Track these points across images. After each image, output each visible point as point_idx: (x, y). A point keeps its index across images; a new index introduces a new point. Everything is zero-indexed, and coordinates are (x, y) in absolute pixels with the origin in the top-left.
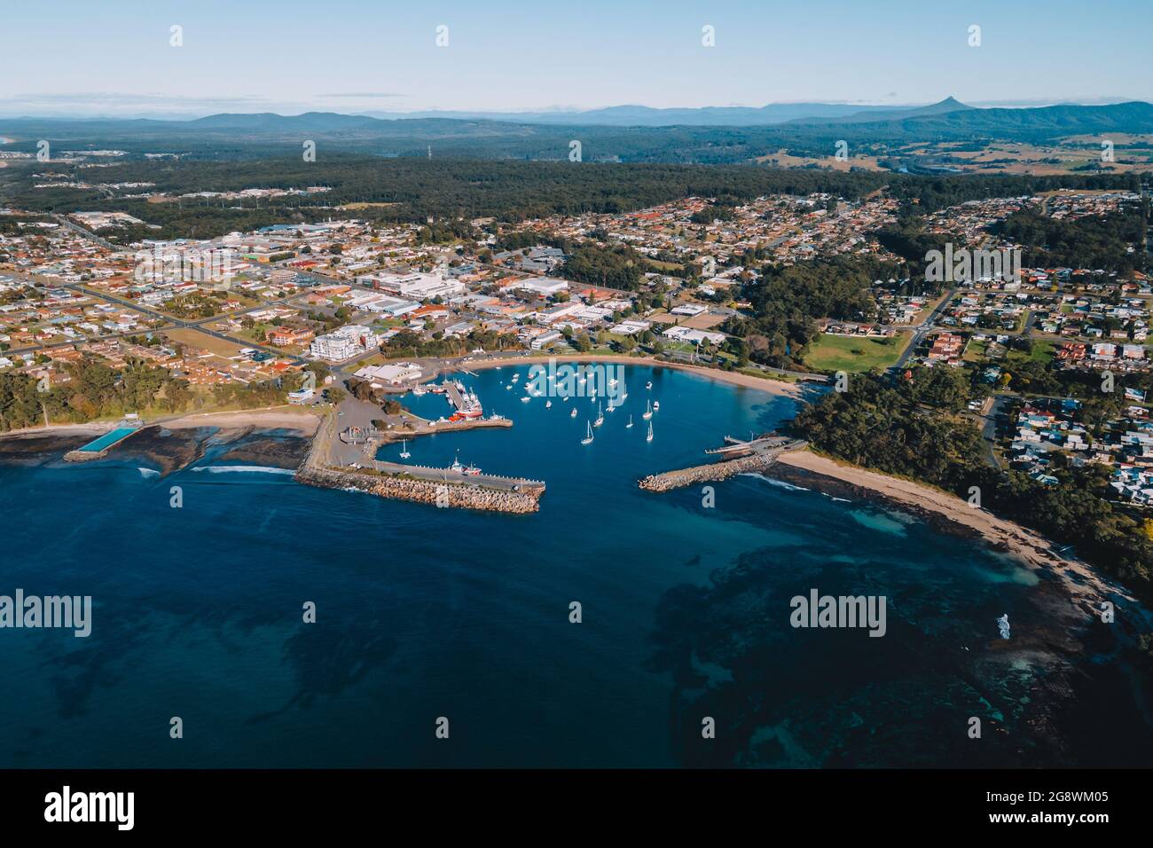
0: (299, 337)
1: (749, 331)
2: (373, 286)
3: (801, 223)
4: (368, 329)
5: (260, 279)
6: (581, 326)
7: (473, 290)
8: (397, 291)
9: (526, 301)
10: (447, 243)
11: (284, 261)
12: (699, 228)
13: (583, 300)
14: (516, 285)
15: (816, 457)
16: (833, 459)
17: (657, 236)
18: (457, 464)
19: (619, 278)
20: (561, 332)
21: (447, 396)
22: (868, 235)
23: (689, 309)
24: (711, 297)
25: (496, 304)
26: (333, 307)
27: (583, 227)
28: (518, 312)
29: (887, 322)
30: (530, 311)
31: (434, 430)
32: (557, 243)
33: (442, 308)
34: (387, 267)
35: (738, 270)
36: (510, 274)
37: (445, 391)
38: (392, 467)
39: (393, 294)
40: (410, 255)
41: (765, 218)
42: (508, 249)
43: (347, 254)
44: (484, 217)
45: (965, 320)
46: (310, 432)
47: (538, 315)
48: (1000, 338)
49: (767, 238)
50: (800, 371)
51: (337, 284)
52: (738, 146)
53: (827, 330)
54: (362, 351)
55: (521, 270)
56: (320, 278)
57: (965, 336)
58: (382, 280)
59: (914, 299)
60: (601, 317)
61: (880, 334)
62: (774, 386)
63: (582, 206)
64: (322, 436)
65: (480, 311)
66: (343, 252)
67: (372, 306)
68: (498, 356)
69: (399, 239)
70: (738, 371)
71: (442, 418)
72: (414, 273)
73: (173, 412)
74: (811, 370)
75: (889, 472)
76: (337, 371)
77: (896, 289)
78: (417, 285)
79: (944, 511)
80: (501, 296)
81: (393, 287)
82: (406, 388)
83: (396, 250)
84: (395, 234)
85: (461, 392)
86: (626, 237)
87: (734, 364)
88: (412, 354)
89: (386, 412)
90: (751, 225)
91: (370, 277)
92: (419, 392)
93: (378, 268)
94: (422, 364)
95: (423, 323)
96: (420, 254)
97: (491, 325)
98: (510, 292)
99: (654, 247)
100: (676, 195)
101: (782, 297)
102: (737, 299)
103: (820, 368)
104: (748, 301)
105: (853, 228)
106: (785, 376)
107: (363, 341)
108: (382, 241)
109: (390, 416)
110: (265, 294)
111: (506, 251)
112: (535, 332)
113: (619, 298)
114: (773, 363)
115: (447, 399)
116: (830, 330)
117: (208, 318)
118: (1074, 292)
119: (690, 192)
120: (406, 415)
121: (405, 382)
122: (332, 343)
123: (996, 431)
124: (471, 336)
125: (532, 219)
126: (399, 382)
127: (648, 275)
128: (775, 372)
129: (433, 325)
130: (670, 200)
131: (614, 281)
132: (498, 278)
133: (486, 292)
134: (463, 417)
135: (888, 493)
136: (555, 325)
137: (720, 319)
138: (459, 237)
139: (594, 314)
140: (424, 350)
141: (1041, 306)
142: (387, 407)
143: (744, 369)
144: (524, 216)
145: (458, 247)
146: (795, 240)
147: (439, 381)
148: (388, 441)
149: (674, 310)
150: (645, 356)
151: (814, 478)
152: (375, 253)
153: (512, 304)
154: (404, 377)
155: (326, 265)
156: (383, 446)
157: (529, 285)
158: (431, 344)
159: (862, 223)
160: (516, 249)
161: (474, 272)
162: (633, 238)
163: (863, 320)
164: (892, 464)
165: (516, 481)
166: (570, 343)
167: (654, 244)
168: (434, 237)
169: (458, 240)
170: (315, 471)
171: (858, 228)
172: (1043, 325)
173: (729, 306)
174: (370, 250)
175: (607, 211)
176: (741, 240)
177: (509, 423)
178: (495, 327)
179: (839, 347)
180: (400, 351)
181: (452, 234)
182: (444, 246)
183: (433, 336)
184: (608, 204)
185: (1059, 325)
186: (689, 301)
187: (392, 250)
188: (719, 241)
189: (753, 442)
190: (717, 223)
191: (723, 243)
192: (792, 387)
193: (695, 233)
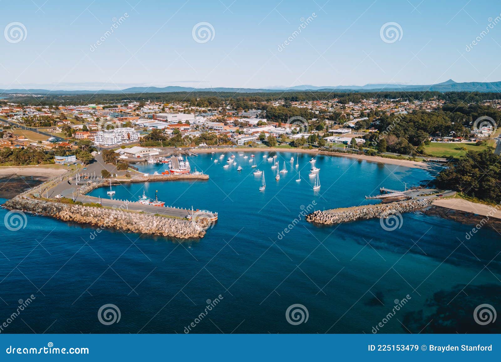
2: (153, 118)
6: (271, 136)
8: (165, 120)
12: (341, 105)
13: (275, 126)
20: (258, 137)
23: (340, 131)
24: (352, 127)
33: (187, 125)
39: (162, 121)
50: (423, 156)
58: (158, 115)
60: (284, 132)
62: (408, 163)
67: (147, 124)
70: (378, 156)
81: (163, 118)
87: (375, 153)
94: (164, 149)
95: (173, 130)
102: (368, 128)
103: (438, 155)
104: (375, 129)
106: (414, 158)
112: (240, 136)
114: (403, 152)
116: (434, 140)
124: (201, 137)
128: (406, 156)
129: (178, 132)
136: (254, 134)
137: (360, 135)
139: (280, 131)
143: (382, 154)
149: (330, 131)
153: (232, 126)
163: (455, 136)
166: (263, 142)
173: (363, 131)
179: (445, 147)
186: (340, 128)
188: (353, 110)
189: (405, 192)
190: (351, 104)
191: (355, 110)
192: (420, 163)
193: (339, 107)
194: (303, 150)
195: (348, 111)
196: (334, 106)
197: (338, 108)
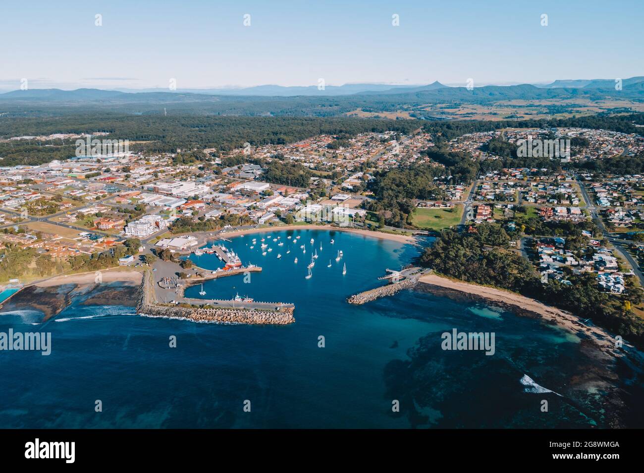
0: (116, 224)
1: (378, 208)
2: (155, 191)
3: (385, 148)
4: (160, 217)
5: (81, 188)
6: (284, 209)
7: (215, 190)
8: (170, 193)
9: (248, 196)
10: (192, 164)
11: (95, 178)
12: (332, 152)
13: (281, 193)
14: (239, 187)
15: (439, 278)
16: (449, 278)
17: (311, 157)
18: (238, 296)
19: (298, 181)
20: (274, 213)
21: (217, 255)
22: (421, 153)
23: (340, 196)
24: (350, 190)
25: (231, 198)
26: (132, 204)
27: (269, 153)
28: (245, 203)
29: (448, 200)
30: (252, 201)
31: (216, 277)
32: (256, 162)
33: (200, 202)
34: (160, 179)
35: (360, 174)
36: (234, 180)
37: (215, 252)
38: (198, 302)
39: (167, 195)
40: (172, 171)
41: (366, 146)
42: (228, 166)
43: (134, 172)
44: (209, 148)
45: (488, 197)
46: (139, 283)
47: (258, 204)
48: (509, 206)
49: (370, 156)
50: (412, 229)
51: (132, 190)
52: (335, 107)
53: (418, 206)
54: (158, 230)
55: (239, 178)
56: (120, 187)
57: (492, 206)
58: (160, 187)
59: (458, 187)
60: (294, 203)
61: (446, 206)
62: (401, 238)
63: (264, 141)
64: (147, 285)
65: (223, 203)
66: (131, 171)
67: (157, 202)
68: (240, 229)
69: (163, 162)
70: (379, 231)
71: (219, 268)
72: (177, 182)
73: (42, 276)
74: (418, 228)
75: (481, 284)
76: (145, 243)
77: (447, 181)
78: (182, 189)
79: (518, 304)
80: (233, 193)
81: (168, 191)
82: (190, 252)
83: (163, 169)
84: (159, 159)
85: (225, 252)
86: (295, 158)
87: (376, 227)
88: (188, 230)
89: (183, 267)
90: (360, 149)
91: (152, 185)
92: (199, 253)
93: (155, 180)
94: (196, 236)
95: (191, 212)
96: (178, 171)
97: (233, 211)
98: (237, 191)
99: (311, 163)
100: (314, 134)
101: (390, 188)
102: (364, 191)
103: (422, 227)
104: (371, 191)
105: (413, 150)
106: (405, 232)
107: (157, 224)
108: (152, 163)
109: (186, 269)
110: (87, 198)
111: (228, 168)
112: (259, 214)
113: (300, 192)
114: (397, 225)
115: (217, 256)
116: (420, 205)
117: (52, 215)
118: (535, 180)
119: (321, 132)
120: (196, 269)
121: (189, 248)
122: (139, 227)
123: (528, 257)
124: (222, 218)
125: (238, 148)
126: (185, 248)
127: (312, 178)
128: (399, 230)
129: (197, 212)
130: (311, 136)
131: (295, 182)
132: (228, 183)
133: (223, 191)
134: (230, 267)
135: (484, 295)
136: (269, 209)
137: (359, 202)
138: (198, 160)
139: (289, 202)
140: (195, 228)
141: (522, 188)
142: (183, 264)
143: (382, 229)
144: (233, 147)
145: (199, 166)
146: (385, 157)
147: (209, 245)
148: (189, 285)
149: (333, 198)
150: (325, 225)
151: (443, 290)
152: (151, 171)
153: (241, 197)
154: (188, 245)
155: (122, 179)
156: (187, 288)
157: (248, 186)
158: (199, 224)
159: (416, 147)
160: (233, 166)
161: (212, 180)
162: (298, 158)
163: (435, 199)
164: (483, 279)
165: (276, 305)
166: (280, 219)
167: (311, 161)
168: (184, 160)
169: (198, 162)
170: (150, 308)
171: (415, 149)
172: (528, 198)
173: (361, 194)
174: (147, 169)
175: (278, 143)
176: (356, 157)
177: (260, 269)
178: (235, 212)
179: (427, 215)
180: (181, 229)
181: (194, 158)
182: (191, 165)
183: (199, 219)
184: (279, 139)
185: (535, 198)
186: (339, 192)
187: (161, 169)
188: (345, 158)
189: (402, 271)
190: (341, 148)
191: (347, 159)
192: (410, 238)
193: (331, 154)
194: (317, 226)
195: (340, 160)
196: (326, 153)
197: (330, 157)
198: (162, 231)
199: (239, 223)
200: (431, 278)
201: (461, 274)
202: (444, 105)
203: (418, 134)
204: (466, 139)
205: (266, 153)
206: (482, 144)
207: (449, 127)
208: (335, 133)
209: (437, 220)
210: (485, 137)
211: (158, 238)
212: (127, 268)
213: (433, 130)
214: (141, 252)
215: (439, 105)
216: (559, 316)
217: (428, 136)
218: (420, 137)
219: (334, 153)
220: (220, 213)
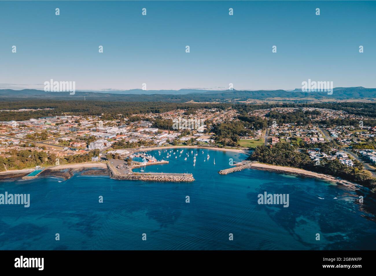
0: (82, 144)
1: (220, 139)
2: (97, 131)
3: (215, 115)
4: (106, 140)
5: (56, 129)
7: (130, 131)
9: (149, 134)
11: (61, 125)
13: (166, 133)
14: (142, 130)
15: (262, 164)
16: (266, 164)
20: (165, 141)
21: (142, 157)
22: (235, 117)
23: (198, 135)
24: (202, 132)
25: (140, 134)
26: (86, 137)
27: (153, 116)
28: (147, 136)
29: (255, 136)
30: (152, 136)
32: (147, 120)
33: (124, 136)
35: (205, 126)
36: (138, 127)
37: (140, 156)
39: (104, 133)
41: (204, 114)
43: (82, 123)
45: (276, 134)
46: (106, 167)
47: (156, 137)
48: (288, 138)
49: (208, 118)
50: (241, 147)
51: (84, 130)
52: (179, 99)
54: (106, 147)
55: (140, 126)
56: (77, 129)
57: (279, 138)
58: (100, 129)
59: (258, 131)
60: (174, 137)
61: (255, 138)
62: (236, 151)
63: (148, 111)
65: (136, 136)
66: (80, 122)
67: (100, 136)
68: (149, 147)
69: (95, 119)
71: (146, 162)
74: (243, 147)
75: (283, 166)
77: (252, 129)
80: (140, 132)
81: (105, 131)
82: (127, 156)
84: (93, 118)
85: (146, 156)
86: (167, 118)
87: (222, 146)
88: (123, 147)
90: (201, 115)
91: (95, 128)
92: (132, 156)
94: (127, 150)
95: (121, 139)
96: (106, 123)
97: (143, 140)
98: (142, 132)
102: (210, 132)
103: (246, 146)
104: (213, 133)
105: (229, 116)
106: (238, 148)
107: (105, 145)
108: (90, 119)
109: (129, 162)
110: (60, 134)
111: (132, 122)
112: (158, 141)
113: (176, 133)
114: (232, 145)
116: (241, 138)
118: (298, 128)
119: (178, 108)
120: (134, 162)
121: (126, 154)
122: (97, 145)
124: (139, 142)
125: (135, 114)
126: (124, 154)
128: (234, 148)
129: (124, 140)
130: (173, 110)
132: (135, 128)
133: (134, 132)
134: (152, 161)
135: (286, 170)
136: (162, 139)
137: (209, 137)
139: (172, 136)
141: (292, 131)
143: (225, 147)
146: (216, 119)
147: (136, 154)
149: (194, 135)
150: (194, 146)
151: (265, 169)
153: (145, 134)
155: (77, 126)
157: (147, 130)
158: (127, 145)
159: (231, 115)
160: (135, 122)
161: (127, 127)
162: (169, 118)
163: (248, 136)
164: (284, 163)
166: (169, 143)
169: (115, 120)
171: (231, 116)
172: (296, 134)
173: (209, 134)
174: (89, 121)
175: (156, 112)
176: (200, 119)
177: (168, 162)
178: (145, 140)
179: (246, 142)
180: (118, 147)
182: (112, 121)
183: (126, 142)
184: (156, 110)
185: (300, 134)
186: (196, 133)
189: (242, 162)
190: (191, 115)
192: (241, 151)
198: (108, 148)
199: (148, 145)
200: (257, 164)
201: (272, 162)
202: (238, 99)
203: (230, 110)
204: (256, 112)
205: (151, 116)
206: (265, 114)
207: (246, 106)
208: (185, 109)
209: (252, 144)
210: (266, 111)
211: (107, 151)
212: (97, 162)
213: (238, 108)
214: (100, 156)
215: (235, 99)
216: (324, 176)
217: (236, 111)
218: (231, 111)
219: (188, 117)
220: (137, 141)
